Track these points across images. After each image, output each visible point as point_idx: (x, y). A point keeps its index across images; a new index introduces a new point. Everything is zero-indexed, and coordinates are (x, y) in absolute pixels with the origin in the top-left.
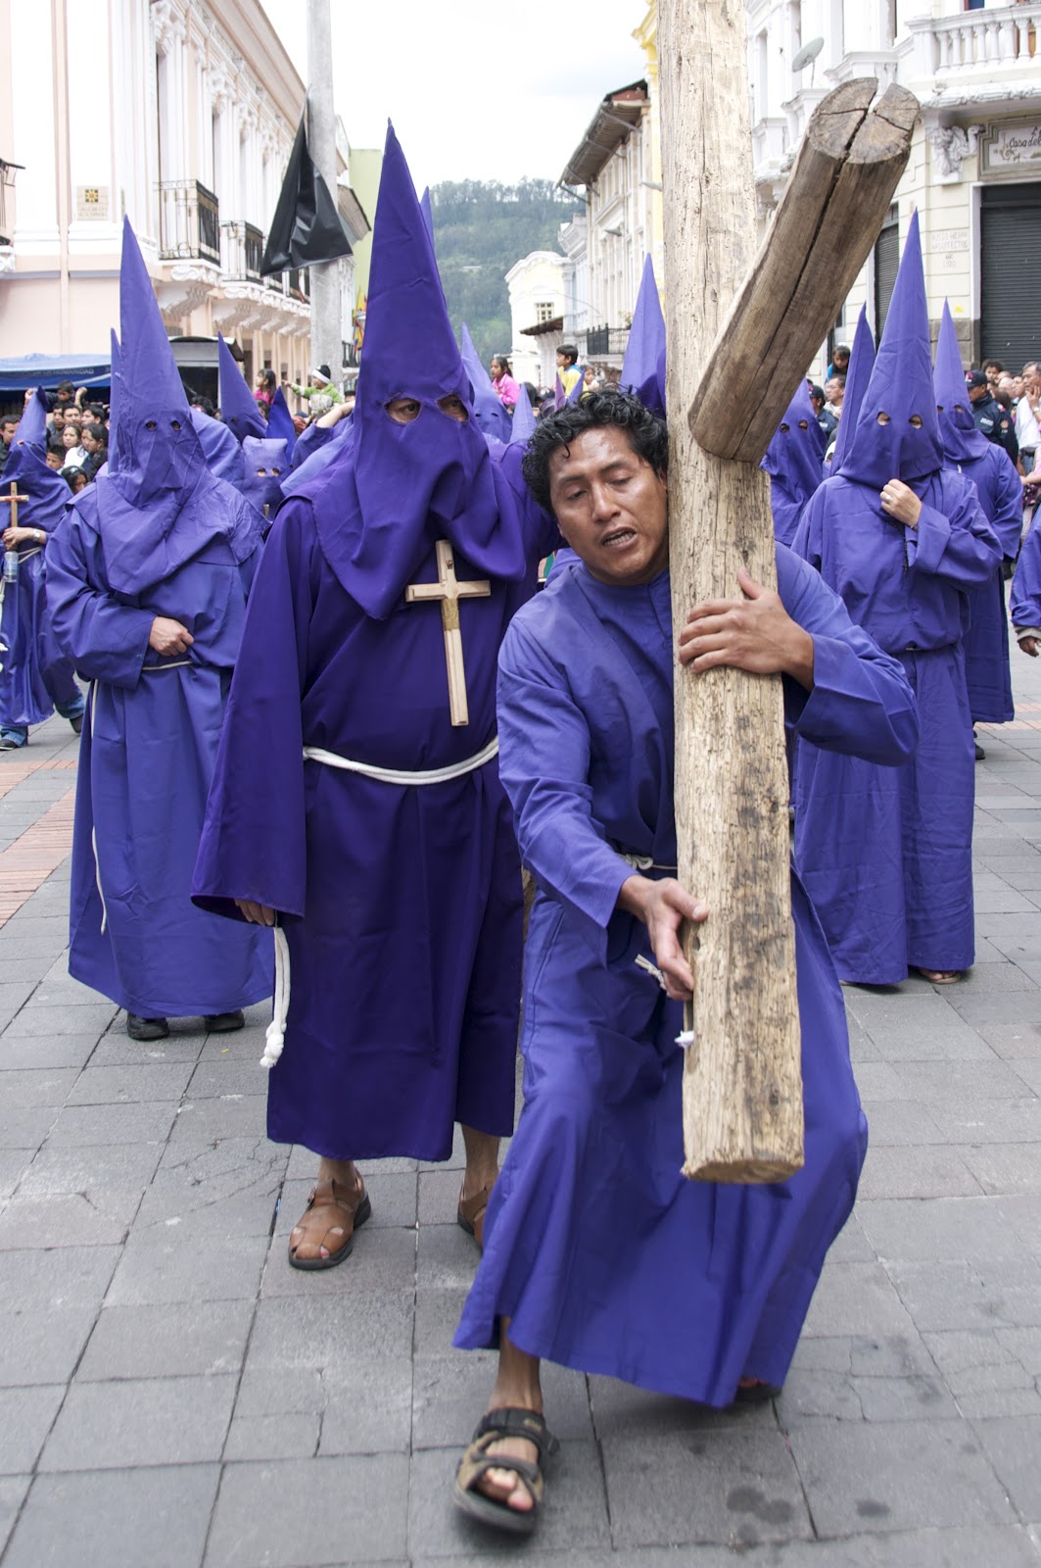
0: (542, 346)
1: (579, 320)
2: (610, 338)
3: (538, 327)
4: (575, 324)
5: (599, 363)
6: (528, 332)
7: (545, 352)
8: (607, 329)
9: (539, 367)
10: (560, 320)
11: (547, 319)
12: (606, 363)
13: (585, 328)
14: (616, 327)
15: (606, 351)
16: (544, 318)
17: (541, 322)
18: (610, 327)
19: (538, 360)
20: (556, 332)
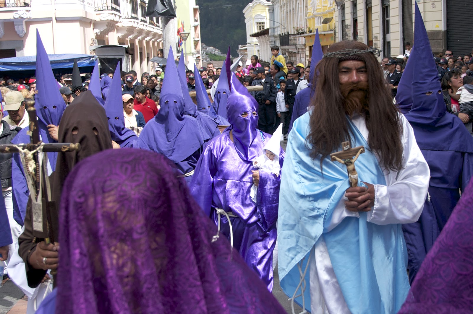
0: (259, 42)
1: (276, 30)
2: (290, 38)
3: (258, 33)
4: (274, 32)
5: (285, 49)
6: (254, 35)
7: (261, 45)
8: (288, 34)
9: (259, 51)
10: (268, 30)
11: (262, 30)
12: (288, 49)
13: (279, 33)
14: (292, 33)
15: (288, 44)
16: (260, 29)
17: (259, 31)
18: (289, 33)
19: (258, 48)
20: (266, 35)
